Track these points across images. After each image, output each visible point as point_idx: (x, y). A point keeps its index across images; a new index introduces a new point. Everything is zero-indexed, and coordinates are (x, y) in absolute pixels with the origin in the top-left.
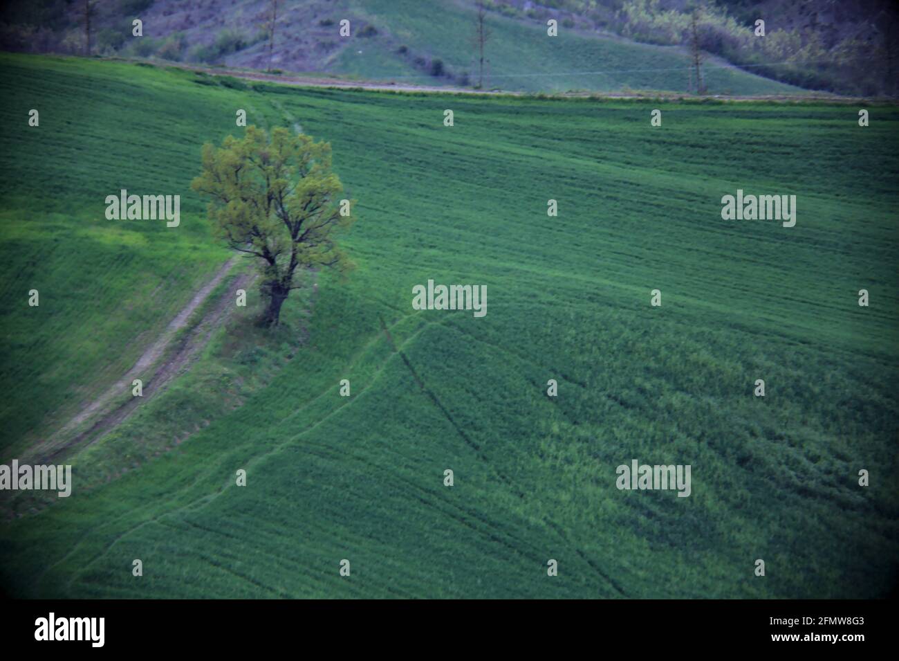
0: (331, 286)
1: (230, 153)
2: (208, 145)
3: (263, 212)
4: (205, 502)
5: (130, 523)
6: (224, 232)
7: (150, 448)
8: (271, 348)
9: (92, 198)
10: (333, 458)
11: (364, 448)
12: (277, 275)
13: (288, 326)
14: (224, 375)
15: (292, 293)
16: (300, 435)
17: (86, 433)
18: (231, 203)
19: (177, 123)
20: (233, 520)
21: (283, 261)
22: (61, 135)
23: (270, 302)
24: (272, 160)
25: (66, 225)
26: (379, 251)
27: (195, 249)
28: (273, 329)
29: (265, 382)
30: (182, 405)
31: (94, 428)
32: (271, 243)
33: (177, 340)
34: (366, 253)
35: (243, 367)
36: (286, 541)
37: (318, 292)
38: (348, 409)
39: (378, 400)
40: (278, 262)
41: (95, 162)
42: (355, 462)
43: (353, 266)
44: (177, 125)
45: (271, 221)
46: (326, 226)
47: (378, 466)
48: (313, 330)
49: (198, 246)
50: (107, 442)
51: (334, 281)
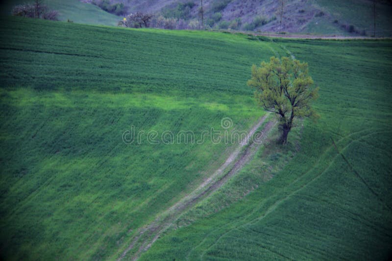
0: (309, 125)
1: (264, 69)
2: (254, 66)
3: (279, 94)
4: (257, 220)
5: (226, 230)
6: (262, 103)
7: (233, 197)
8: (284, 153)
9: (205, 91)
10: (313, 200)
11: (326, 196)
12: (285, 121)
13: (291, 144)
14: (264, 165)
15: (292, 129)
16: (298, 191)
17: (206, 191)
18: (265, 90)
19: (240, 57)
20: (270, 228)
21: (288, 115)
22: (192, 64)
23: (283, 133)
24: (282, 71)
25: (195, 103)
26: (330, 110)
27: (249, 111)
28: (284, 145)
29: (281, 168)
30: (246, 179)
31: (209, 189)
32: (282, 108)
33: (243, 150)
34: (325, 111)
35: (272, 162)
36: (294, 237)
37: (304, 128)
38: (319, 179)
39: (332, 175)
40: (286, 116)
41: (206, 75)
42: (322, 202)
43: (318, 116)
44: (241, 58)
45: (282, 98)
46: (307, 100)
47: (333, 204)
48: (302, 145)
49: (251, 110)
50: (215, 195)
51: (311, 123)
